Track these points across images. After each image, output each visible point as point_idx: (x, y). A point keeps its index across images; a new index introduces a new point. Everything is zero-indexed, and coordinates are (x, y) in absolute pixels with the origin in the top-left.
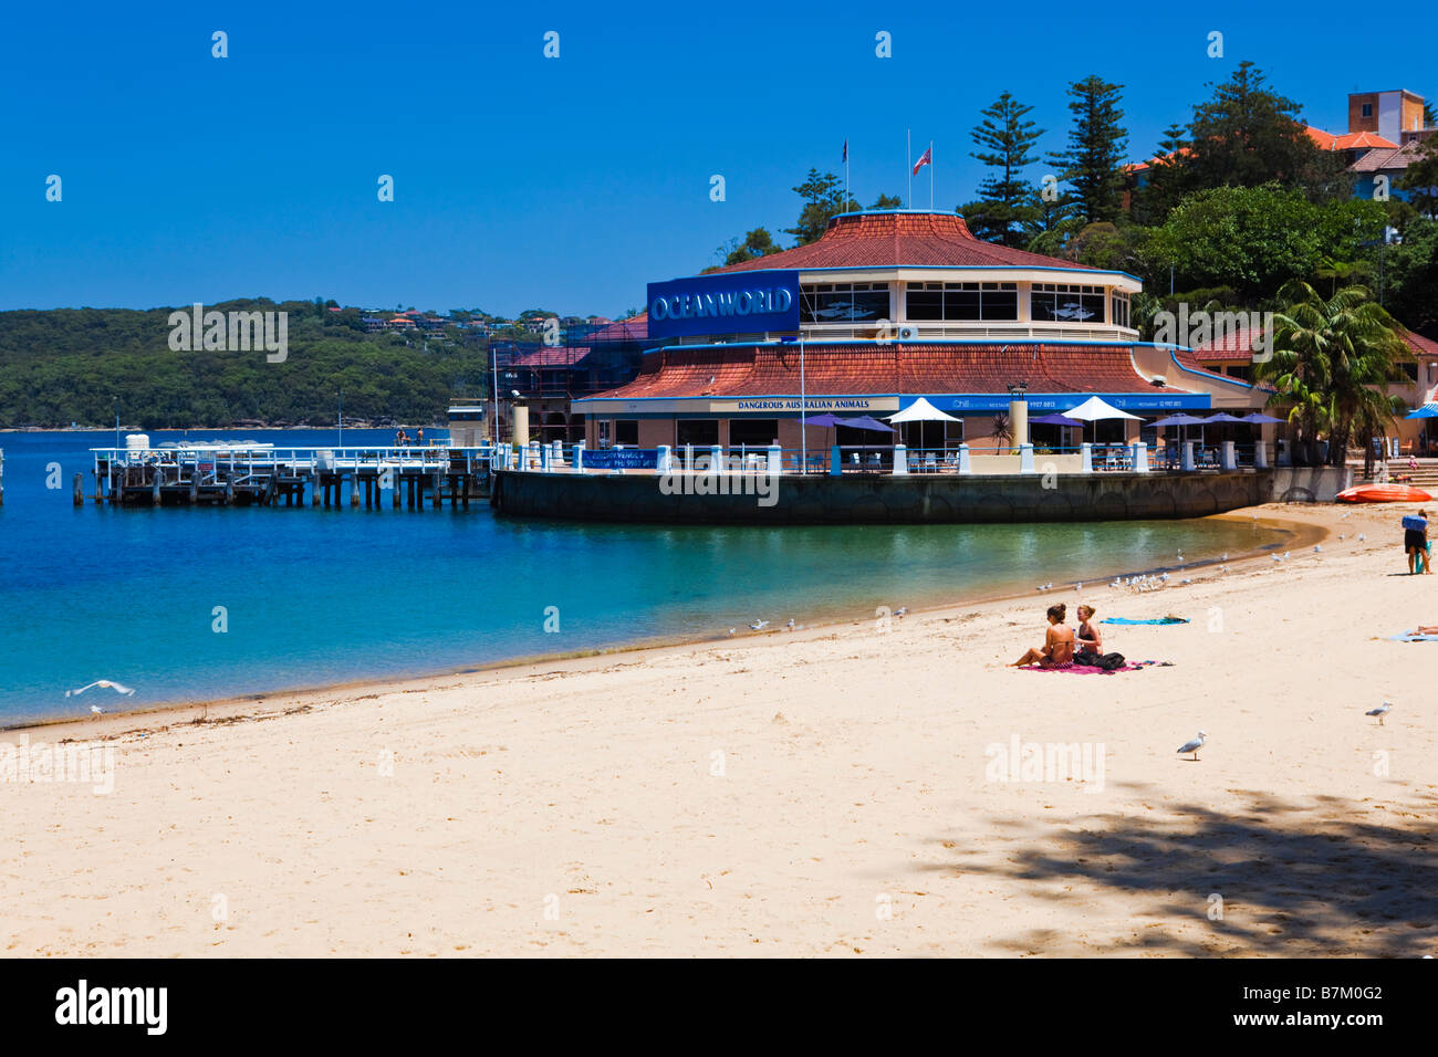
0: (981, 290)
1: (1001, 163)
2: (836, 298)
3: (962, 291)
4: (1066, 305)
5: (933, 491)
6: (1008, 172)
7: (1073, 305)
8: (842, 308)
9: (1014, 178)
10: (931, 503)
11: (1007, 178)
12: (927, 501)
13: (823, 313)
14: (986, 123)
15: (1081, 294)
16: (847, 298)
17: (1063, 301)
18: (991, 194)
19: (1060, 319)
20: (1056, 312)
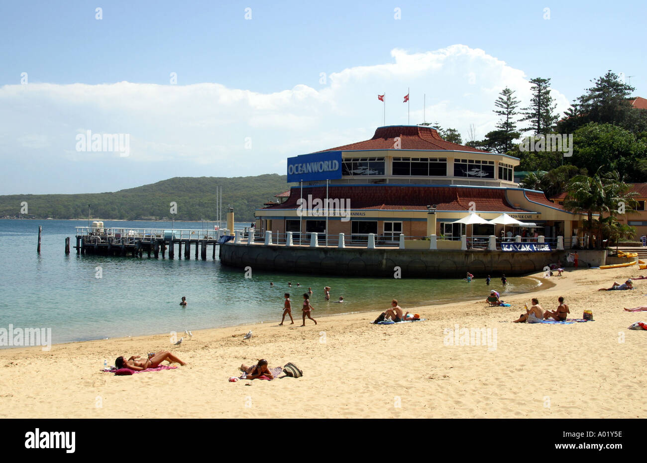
0: (429, 162)
1: (504, 114)
2: (361, 165)
3: (419, 162)
4: (473, 170)
5: (387, 257)
6: (508, 118)
7: (477, 170)
8: (363, 169)
9: (510, 121)
10: (386, 262)
11: (507, 120)
12: (384, 262)
13: (355, 171)
14: (500, 98)
15: (481, 164)
16: (366, 165)
17: (471, 167)
18: (501, 128)
19: (470, 176)
20: (468, 173)
